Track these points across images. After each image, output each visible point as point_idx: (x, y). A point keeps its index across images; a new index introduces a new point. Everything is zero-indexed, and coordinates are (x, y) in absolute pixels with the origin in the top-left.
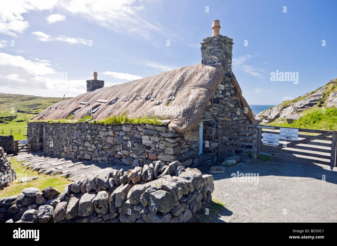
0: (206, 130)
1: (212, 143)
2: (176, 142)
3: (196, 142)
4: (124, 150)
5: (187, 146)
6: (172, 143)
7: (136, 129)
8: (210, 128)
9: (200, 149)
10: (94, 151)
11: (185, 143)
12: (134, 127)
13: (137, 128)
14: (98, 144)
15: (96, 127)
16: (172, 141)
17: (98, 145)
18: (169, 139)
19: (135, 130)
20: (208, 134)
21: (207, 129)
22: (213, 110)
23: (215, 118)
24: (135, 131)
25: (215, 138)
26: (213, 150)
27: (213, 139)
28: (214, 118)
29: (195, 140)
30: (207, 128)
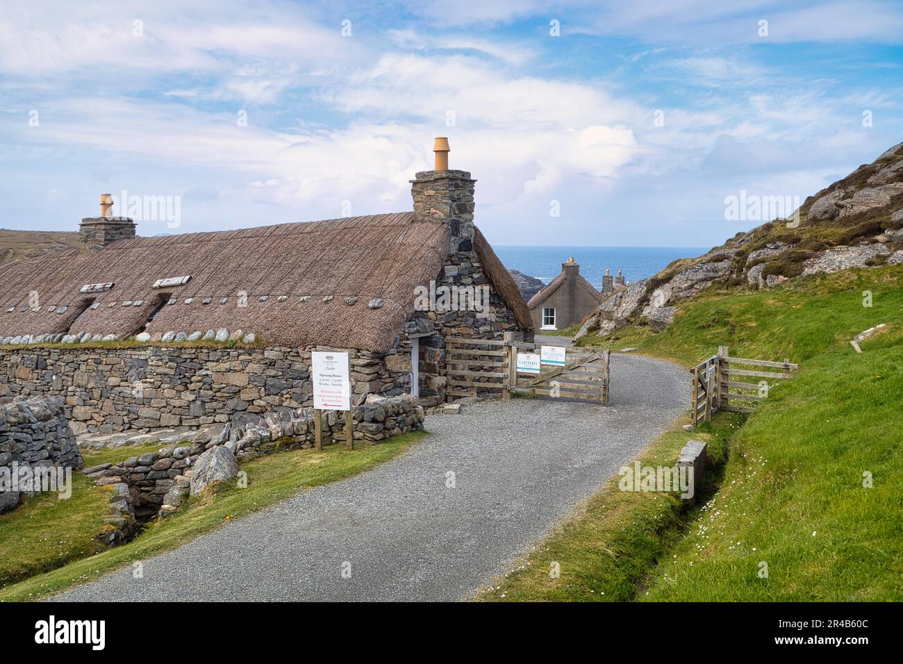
0: (424, 353)
1: (436, 376)
2: (374, 373)
3: (406, 373)
4: (269, 395)
5: (391, 379)
6: (367, 374)
7: (295, 354)
8: (431, 348)
9: (413, 386)
10: (188, 406)
11: (387, 375)
12: (291, 351)
13: (298, 353)
14: (200, 389)
15: (194, 353)
16: (368, 371)
17: (202, 391)
18: (363, 368)
19: (293, 356)
20: (428, 361)
21: (426, 352)
22: (436, 316)
23: (440, 331)
24: (293, 359)
25: (440, 367)
26: (437, 390)
27: (437, 369)
28: (438, 330)
29: (404, 370)
30: (426, 350)
